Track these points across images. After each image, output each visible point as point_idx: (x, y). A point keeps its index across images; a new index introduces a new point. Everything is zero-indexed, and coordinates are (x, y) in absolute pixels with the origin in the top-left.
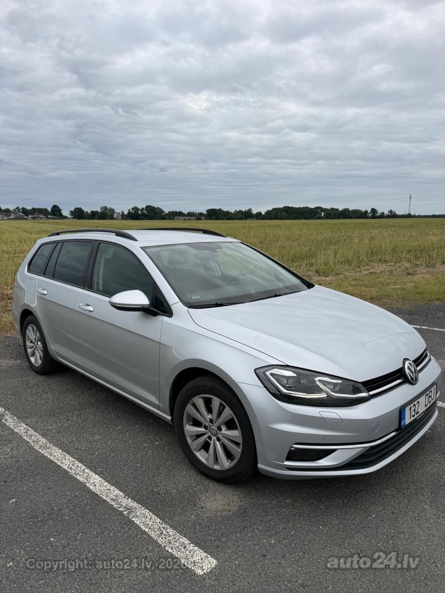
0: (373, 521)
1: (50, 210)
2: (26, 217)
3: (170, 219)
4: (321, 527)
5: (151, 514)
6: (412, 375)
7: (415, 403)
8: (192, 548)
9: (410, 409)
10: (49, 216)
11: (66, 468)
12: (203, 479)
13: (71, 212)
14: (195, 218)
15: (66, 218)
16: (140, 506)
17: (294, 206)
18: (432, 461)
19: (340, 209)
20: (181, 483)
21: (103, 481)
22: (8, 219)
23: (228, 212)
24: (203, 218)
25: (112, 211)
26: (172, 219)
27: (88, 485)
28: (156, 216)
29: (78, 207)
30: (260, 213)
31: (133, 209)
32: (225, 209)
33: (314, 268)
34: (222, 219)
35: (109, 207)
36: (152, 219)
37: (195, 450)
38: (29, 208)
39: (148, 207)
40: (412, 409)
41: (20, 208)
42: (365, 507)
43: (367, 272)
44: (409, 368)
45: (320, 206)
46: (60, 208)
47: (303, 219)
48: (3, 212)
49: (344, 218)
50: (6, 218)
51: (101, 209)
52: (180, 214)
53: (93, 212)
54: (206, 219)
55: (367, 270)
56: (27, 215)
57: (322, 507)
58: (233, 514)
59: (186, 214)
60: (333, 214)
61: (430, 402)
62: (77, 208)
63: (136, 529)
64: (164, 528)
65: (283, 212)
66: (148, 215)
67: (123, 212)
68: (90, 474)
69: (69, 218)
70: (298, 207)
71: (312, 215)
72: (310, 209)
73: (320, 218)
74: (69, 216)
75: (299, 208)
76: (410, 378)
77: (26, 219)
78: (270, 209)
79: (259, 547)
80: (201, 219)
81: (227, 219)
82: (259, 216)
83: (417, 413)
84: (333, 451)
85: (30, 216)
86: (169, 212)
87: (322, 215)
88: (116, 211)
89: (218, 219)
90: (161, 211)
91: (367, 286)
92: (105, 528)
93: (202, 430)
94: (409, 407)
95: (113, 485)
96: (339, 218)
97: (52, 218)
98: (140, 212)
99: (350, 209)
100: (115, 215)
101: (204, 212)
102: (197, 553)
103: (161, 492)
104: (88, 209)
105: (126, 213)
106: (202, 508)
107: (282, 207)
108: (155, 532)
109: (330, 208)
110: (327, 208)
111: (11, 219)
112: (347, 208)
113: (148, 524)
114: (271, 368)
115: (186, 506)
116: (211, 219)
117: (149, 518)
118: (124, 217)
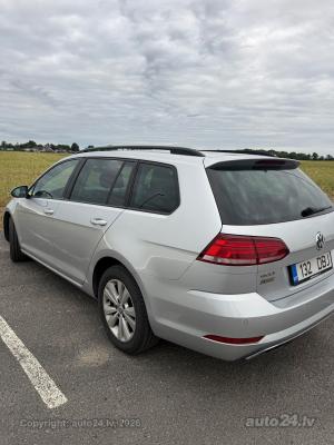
1: (70, 146)
5: (37, 361)
8: (54, 388)
10: (70, 151)
21: (15, 334)
22: (40, 152)
38: (56, 144)
41: (50, 144)
46: (78, 145)
48: (37, 147)
58: (99, 366)
64: (41, 372)
68: (8, 329)
77: (54, 153)
79: (105, 393)
85: (56, 151)
102: (56, 392)
108: (33, 374)
111: (43, 152)
117: (34, 364)
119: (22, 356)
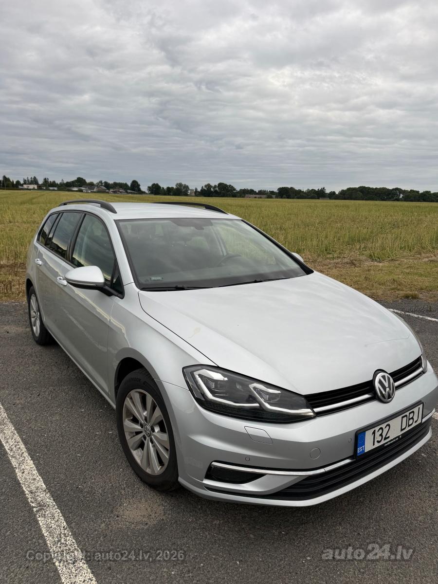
0: (304, 566)
1: (129, 184)
2: (107, 191)
3: (241, 196)
4: (238, 562)
5: (61, 515)
6: (384, 392)
7: (383, 426)
8: (81, 565)
9: (374, 433)
10: (129, 191)
11: (7, 448)
12: (137, 480)
13: (149, 187)
14: (265, 196)
15: (144, 193)
16: (54, 503)
17: (371, 187)
18: (412, 495)
19: (421, 191)
20: (111, 483)
21: (35, 468)
22: (91, 192)
23: (300, 191)
24: (274, 196)
25: (187, 187)
26: (243, 197)
27: (17, 470)
28: (228, 193)
29: (156, 183)
30: (334, 193)
31: (206, 186)
32: (297, 188)
33: (368, 252)
34: (293, 198)
35: (183, 183)
36: (224, 196)
37: (132, 447)
38: (111, 182)
39: (220, 184)
40: (377, 434)
41: (103, 182)
42: (304, 544)
43: (427, 260)
44: (380, 382)
45: (399, 187)
46: (139, 183)
47: (379, 200)
48: (87, 185)
49: (425, 201)
50: (89, 191)
51: (176, 186)
52: (252, 192)
53: (168, 188)
54: (277, 197)
55: (428, 257)
56: (109, 189)
57: (252, 536)
58: (148, 529)
59: (257, 192)
60: (413, 196)
61: (409, 426)
62: (154, 184)
63: (35, 531)
64: (65, 534)
65: (359, 192)
66: (220, 192)
67: (196, 189)
68: (27, 458)
69: (146, 193)
70: (374, 187)
71: (390, 196)
72: (388, 190)
73: (398, 200)
74: (147, 192)
75: (376, 188)
76: (380, 395)
77: (108, 193)
78: (345, 188)
79: (155, 577)
80: (271, 197)
81: (298, 198)
82: (332, 195)
83: (385, 439)
84: (262, 475)
85: (111, 190)
86: (241, 190)
87: (401, 197)
88: (190, 188)
89: (289, 197)
90: (233, 189)
91: (421, 275)
92: (6, 524)
93: (138, 427)
94: (372, 430)
95: (40, 475)
96: (418, 201)
97: (131, 193)
98: (212, 190)
99: (432, 192)
100: (189, 191)
101: (276, 190)
102: (84, 572)
103: (85, 490)
104: (164, 185)
105: (199, 189)
106: (118, 517)
107: (357, 187)
108: (53, 538)
109: (409, 190)
110: (406, 190)
111: (94, 192)
112: (428, 190)
113: (51, 527)
114: (199, 368)
115: (101, 512)
116: (282, 198)
117: (56, 520)
118: (197, 194)
119: (42, 506)
